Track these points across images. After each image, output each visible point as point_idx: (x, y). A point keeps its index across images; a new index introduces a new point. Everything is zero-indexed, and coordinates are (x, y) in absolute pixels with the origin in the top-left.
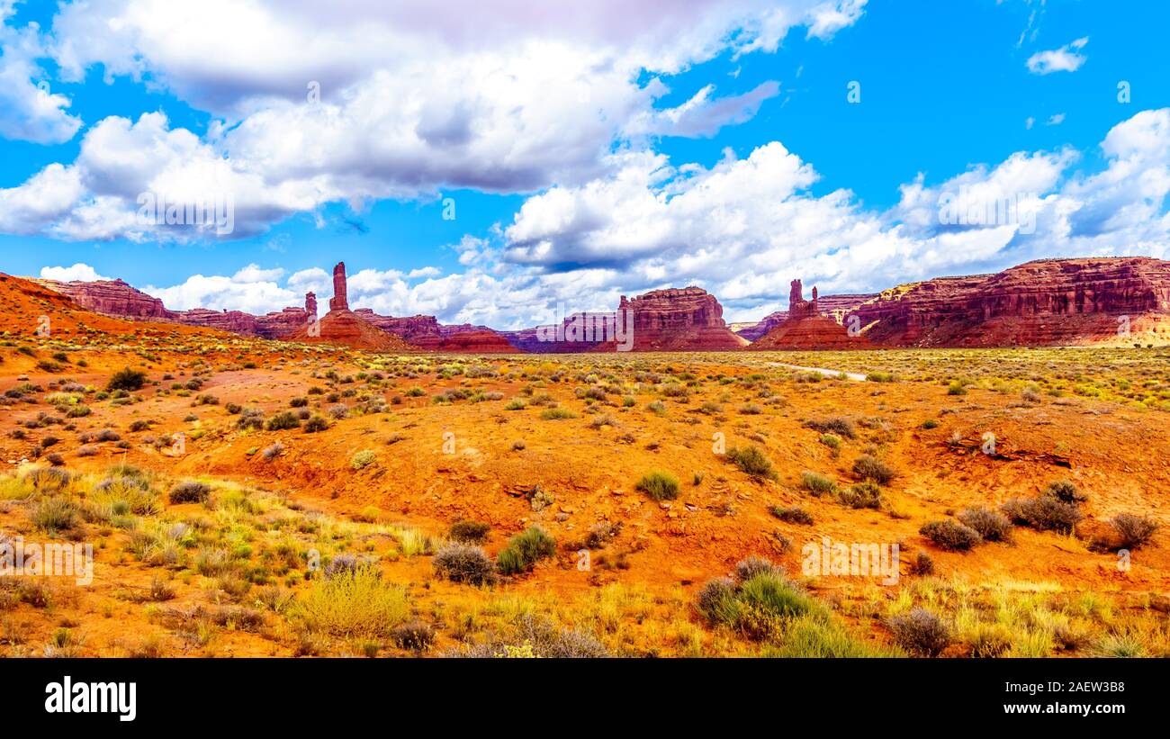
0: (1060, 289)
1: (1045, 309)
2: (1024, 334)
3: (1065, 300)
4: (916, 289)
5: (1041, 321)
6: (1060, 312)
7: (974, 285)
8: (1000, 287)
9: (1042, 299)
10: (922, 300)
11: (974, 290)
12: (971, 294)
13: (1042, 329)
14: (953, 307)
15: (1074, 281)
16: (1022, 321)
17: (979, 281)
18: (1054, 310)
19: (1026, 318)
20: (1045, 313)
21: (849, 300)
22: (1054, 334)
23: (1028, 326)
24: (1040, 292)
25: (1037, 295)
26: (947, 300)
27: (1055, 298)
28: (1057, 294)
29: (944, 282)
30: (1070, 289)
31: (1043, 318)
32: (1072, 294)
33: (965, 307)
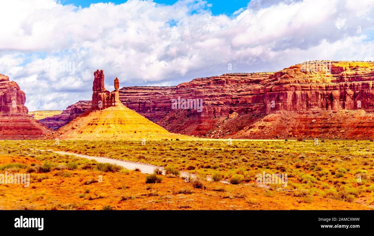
0: (327, 88)
1: (316, 105)
2: (299, 127)
3: (331, 98)
4: (209, 84)
5: (313, 116)
6: (327, 108)
7: (257, 82)
8: (279, 84)
9: (313, 97)
10: (214, 93)
11: (258, 87)
12: (255, 90)
13: (313, 123)
14: (240, 101)
15: (338, 81)
16: (298, 116)
17: (262, 78)
18: (322, 107)
19: (300, 113)
20: (316, 109)
21: (149, 91)
22: (323, 128)
23: (301, 120)
24: (311, 90)
25: (309, 92)
26: (235, 95)
27: (323, 96)
28: (325, 92)
29: (233, 78)
30: (335, 88)
31: (314, 113)
32: (337, 93)
33: (250, 101)
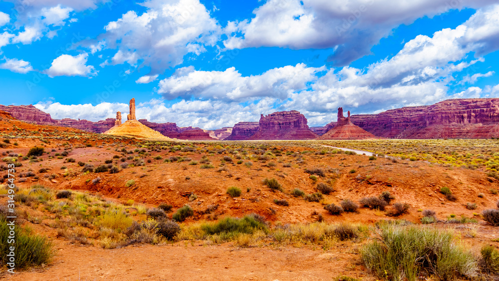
0: (460, 113)
1: (454, 121)
2: (445, 133)
3: (463, 117)
4: (395, 112)
5: (452, 127)
6: (460, 122)
7: (421, 110)
8: (433, 111)
9: (452, 117)
10: (398, 117)
11: (421, 113)
12: (420, 115)
13: (452, 131)
14: (412, 120)
15: (466, 109)
16: (444, 127)
17: (423, 109)
18: (458, 122)
19: (445, 126)
20: (454, 123)
21: (364, 117)
22: (458, 133)
23: (446, 129)
24: (451, 114)
25: (449, 115)
26: (409, 117)
28: (459, 115)
29: (408, 109)
30: (464, 112)
31: (453, 125)
32: (466, 115)
33: (417, 120)
